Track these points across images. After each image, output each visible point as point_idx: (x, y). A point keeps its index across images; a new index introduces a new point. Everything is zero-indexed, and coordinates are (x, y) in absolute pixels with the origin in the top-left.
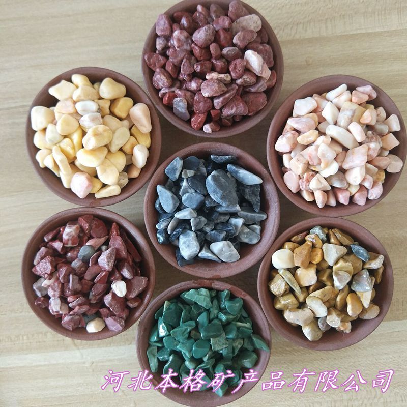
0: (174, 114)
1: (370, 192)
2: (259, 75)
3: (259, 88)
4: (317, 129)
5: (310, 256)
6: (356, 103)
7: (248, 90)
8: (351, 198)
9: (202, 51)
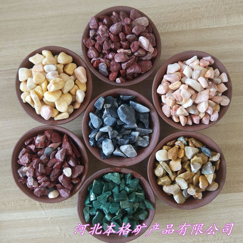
0: (99, 73)
1: (211, 116)
2: (147, 50)
3: (147, 58)
4: (180, 81)
5: (178, 154)
6: (202, 66)
7: (141, 59)
8: (201, 120)
9: (115, 37)
